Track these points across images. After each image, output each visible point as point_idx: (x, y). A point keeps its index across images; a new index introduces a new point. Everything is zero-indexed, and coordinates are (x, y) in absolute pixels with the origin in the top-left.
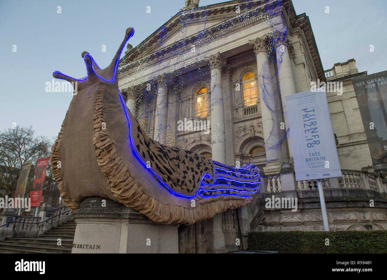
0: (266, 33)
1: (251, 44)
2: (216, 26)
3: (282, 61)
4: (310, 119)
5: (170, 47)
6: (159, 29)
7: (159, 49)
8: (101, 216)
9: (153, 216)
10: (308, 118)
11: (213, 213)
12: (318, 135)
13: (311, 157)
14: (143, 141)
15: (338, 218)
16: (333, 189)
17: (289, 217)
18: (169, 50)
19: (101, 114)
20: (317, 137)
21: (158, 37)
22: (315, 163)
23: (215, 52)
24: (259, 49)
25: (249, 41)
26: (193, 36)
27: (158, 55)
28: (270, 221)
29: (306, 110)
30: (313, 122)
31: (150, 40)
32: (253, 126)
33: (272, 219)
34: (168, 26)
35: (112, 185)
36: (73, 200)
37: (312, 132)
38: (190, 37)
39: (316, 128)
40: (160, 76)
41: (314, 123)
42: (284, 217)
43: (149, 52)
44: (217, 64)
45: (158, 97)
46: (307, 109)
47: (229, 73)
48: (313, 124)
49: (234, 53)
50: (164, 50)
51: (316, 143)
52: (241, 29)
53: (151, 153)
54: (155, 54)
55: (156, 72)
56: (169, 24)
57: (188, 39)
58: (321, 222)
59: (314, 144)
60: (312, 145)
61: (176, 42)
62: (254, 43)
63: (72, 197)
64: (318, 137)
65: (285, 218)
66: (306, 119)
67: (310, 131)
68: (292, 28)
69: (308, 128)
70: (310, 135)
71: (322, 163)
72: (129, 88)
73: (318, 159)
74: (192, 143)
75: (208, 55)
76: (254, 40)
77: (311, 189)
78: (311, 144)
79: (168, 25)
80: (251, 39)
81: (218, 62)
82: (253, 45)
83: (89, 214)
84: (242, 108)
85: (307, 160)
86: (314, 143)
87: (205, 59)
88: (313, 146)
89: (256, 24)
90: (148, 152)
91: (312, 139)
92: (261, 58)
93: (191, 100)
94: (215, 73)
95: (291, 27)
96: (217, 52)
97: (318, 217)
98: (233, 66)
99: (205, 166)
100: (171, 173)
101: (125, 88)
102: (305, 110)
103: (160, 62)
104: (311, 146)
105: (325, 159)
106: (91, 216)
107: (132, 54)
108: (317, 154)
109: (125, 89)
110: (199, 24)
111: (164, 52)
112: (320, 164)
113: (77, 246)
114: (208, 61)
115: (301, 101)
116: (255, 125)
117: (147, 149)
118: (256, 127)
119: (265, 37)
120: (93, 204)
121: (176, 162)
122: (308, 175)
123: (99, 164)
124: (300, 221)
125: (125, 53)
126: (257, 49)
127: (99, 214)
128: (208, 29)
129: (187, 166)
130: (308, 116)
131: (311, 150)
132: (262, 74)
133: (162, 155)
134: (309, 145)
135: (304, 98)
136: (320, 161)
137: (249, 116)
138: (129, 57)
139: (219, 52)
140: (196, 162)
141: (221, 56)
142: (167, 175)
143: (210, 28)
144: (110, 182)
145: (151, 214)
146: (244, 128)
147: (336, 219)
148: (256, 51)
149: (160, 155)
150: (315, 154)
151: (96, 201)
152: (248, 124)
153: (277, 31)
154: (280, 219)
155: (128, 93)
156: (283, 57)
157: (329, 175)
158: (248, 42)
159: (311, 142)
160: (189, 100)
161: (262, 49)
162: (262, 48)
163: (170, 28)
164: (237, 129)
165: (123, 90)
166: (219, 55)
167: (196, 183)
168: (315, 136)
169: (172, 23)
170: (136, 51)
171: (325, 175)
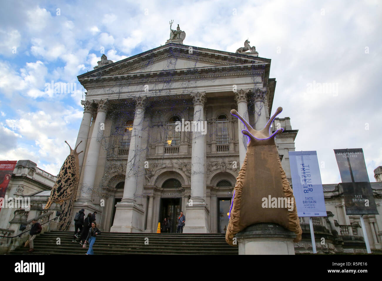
0: (250, 88)
1: (235, 93)
2: (207, 68)
3: (260, 114)
4: (306, 172)
5: (156, 73)
6: (146, 52)
13: (307, 200)
16: (307, 224)
21: (143, 60)
22: (309, 205)
23: (201, 91)
24: (242, 99)
26: (182, 70)
27: (143, 76)
32: (225, 163)
34: (155, 52)
38: (179, 70)
39: (310, 179)
40: (140, 98)
41: (309, 176)
44: (202, 102)
50: (150, 74)
51: (310, 190)
54: (138, 74)
55: (138, 92)
56: (157, 51)
57: (177, 71)
58: (311, 249)
59: (309, 191)
60: (308, 191)
61: (164, 71)
62: (237, 92)
64: (312, 186)
67: (306, 181)
69: (304, 178)
70: (306, 184)
71: (314, 205)
72: (101, 100)
73: (311, 202)
74: (162, 168)
75: (195, 91)
76: (239, 90)
78: (307, 191)
81: (202, 100)
82: (237, 94)
84: (215, 145)
85: (303, 202)
86: (309, 190)
87: (192, 95)
88: (308, 192)
89: (241, 77)
91: (307, 187)
92: (242, 107)
94: (199, 109)
96: (203, 91)
97: (298, 245)
101: (96, 99)
103: (142, 84)
104: (307, 192)
105: (316, 203)
107: (111, 67)
108: (311, 198)
110: (189, 61)
111: (149, 76)
112: (313, 206)
114: (194, 97)
116: (226, 162)
118: (227, 164)
119: (248, 91)
122: (304, 213)
126: (240, 99)
128: (198, 69)
130: (305, 169)
131: (307, 195)
134: (305, 191)
136: (313, 204)
137: (220, 153)
139: (205, 91)
141: (207, 95)
143: (200, 68)
146: (216, 163)
150: (309, 198)
152: (220, 160)
153: (258, 88)
155: (100, 105)
156: (261, 111)
157: (319, 214)
158: (232, 90)
159: (306, 189)
160: (162, 126)
161: (244, 100)
162: (244, 99)
163: (156, 54)
164: (209, 162)
165: (93, 100)
166: (205, 94)
168: (309, 185)
169: (160, 51)
170: (116, 65)
171: (315, 214)
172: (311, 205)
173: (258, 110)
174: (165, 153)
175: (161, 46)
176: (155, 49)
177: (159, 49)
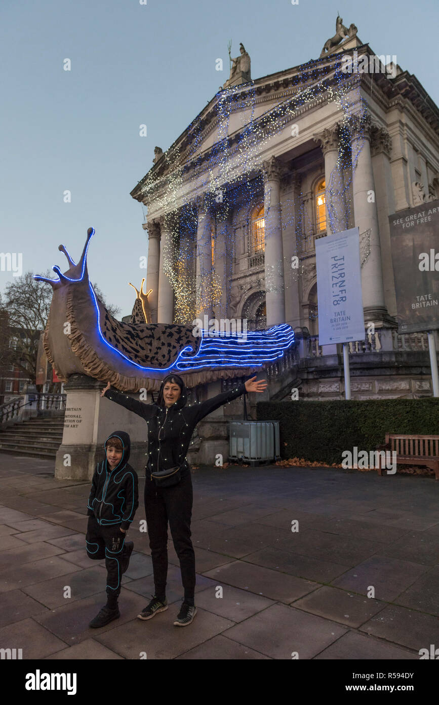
0: (337, 121)
1: (316, 141)
2: (268, 114)
4: (339, 270)
5: (208, 152)
6: (193, 124)
7: (193, 157)
8: (80, 387)
10: (337, 269)
11: (194, 383)
12: (345, 290)
13: (336, 317)
14: (110, 328)
15: (384, 387)
17: (327, 387)
18: (207, 157)
20: (344, 292)
21: (193, 137)
22: (339, 324)
23: (268, 156)
24: (328, 147)
25: (314, 135)
26: (237, 133)
27: (194, 165)
28: (307, 390)
29: (336, 259)
30: (341, 274)
31: (182, 141)
33: (310, 389)
34: (203, 117)
36: (65, 376)
37: (340, 287)
38: (234, 135)
39: (344, 281)
40: (199, 198)
41: (343, 275)
42: (322, 386)
43: (181, 162)
44: (273, 175)
45: (198, 228)
46: (337, 256)
47: (294, 183)
48: (341, 276)
49: (297, 154)
51: (342, 299)
52: (303, 115)
53: (117, 337)
54: (189, 164)
55: (193, 191)
56: (206, 114)
57: (231, 138)
60: (339, 302)
61: (216, 144)
62: (320, 138)
63: (63, 374)
65: (323, 387)
66: (335, 269)
67: (338, 285)
68: (387, 99)
69: (335, 281)
70: (337, 290)
71: (347, 323)
72: (161, 217)
73: (343, 319)
74: (248, 290)
75: (259, 161)
76: (321, 133)
77: (364, 352)
79: (205, 116)
80: (315, 132)
81: (273, 172)
82: (320, 140)
83: (72, 386)
84: (313, 236)
85: (331, 320)
87: (256, 169)
88: (339, 304)
90: (115, 336)
91: (338, 295)
92: (332, 161)
93: (246, 227)
94: (270, 188)
95: (385, 97)
96: (271, 156)
98: (300, 170)
99: (188, 339)
100: (138, 352)
101: (156, 217)
102: (334, 257)
103: (199, 174)
105: (350, 319)
106: (73, 388)
108: (343, 313)
109: (156, 218)
111: (201, 161)
112: (345, 326)
113: (68, 409)
114: (260, 171)
115: (332, 246)
117: (114, 334)
119: (336, 127)
120: (75, 379)
121: (147, 340)
122: (331, 339)
123: (73, 351)
124: (338, 391)
125: (153, 162)
126: (325, 148)
127: (79, 386)
128: (257, 121)
129: (163, 342)
130: (337, 266)
131: (338, 309)
132: (330, 188)
133: (129, 336)
134: (336, 303)
135: (335, 242)
136: (345, 322)
138: (157, 170)
139: (274, 156)
140: (176, 336)
141: (278, 161)
142: (134, 353)
143: (260, 119)
144: (83, 364)
145: (117, 385)
147: (381, 389)
148: (324, 151)
149: (127, 338)
150: (340, 313)
151: (77, 377)
154: (318, 389)
155: (161, 224)
157: (352, 338)
158: (313, 137)
159: (337, 298)
160: (244, 227)
161: (332, 147)
162: (332, 145)
163: (207, 120)
165: (154, 220)
166: (274, 161)
167: (172, 357)
168: (342, 291)
169: (209, 112)
171: (348, 338)
172: (342, 324)
173: (353, 158)
174: (251, 266)
175: (209, 103)
176: (202, 113)
177: (207, 110)
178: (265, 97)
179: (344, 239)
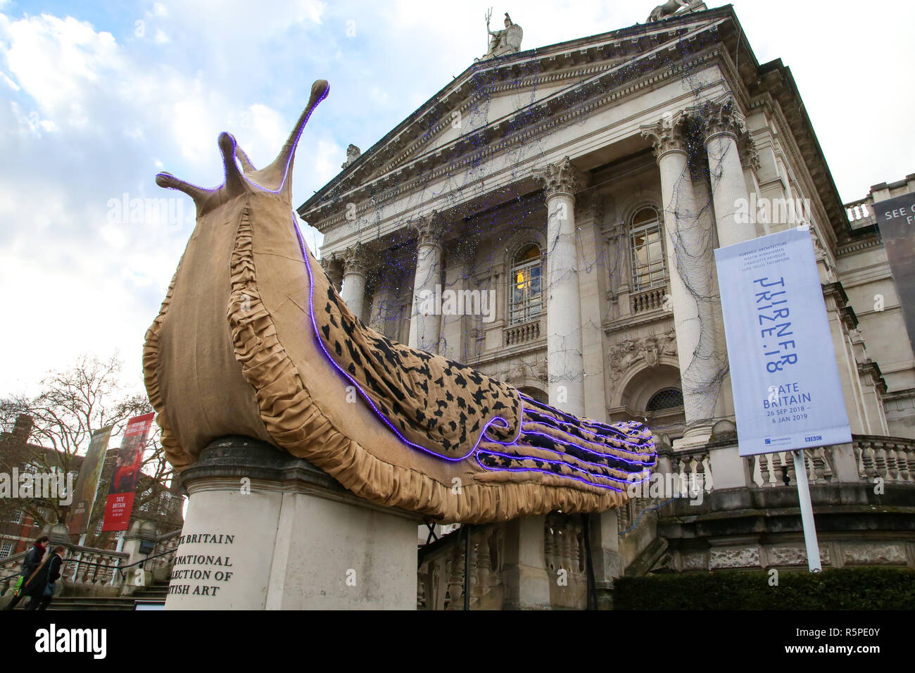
0: (683, 108)
1: (645, 136)
2: (561, 94)
3: (721, 173)
4: (773, 304)
5: (449, 148)
6: (424, 107)
7: (423, 156)
9: (352, 481)
10: (769, 301)
11: (511, 509)
12: (793, 342)
13: (777, 397)
14: (338, 319)
15: (856, 556)
16: (843, 483)
17: (731, 556)
18: (447, 155)
19: (249, 256)
20: (790, 345)
21: (422, 126)
22: (785, 411)
23: (557, 158)
24: (667, 146)
25: (642, 127)
26: (504, 120)
27: (420, 167)
28: (682, 565)
29: (765, 283)
30: (780, 311)
31: (402, 132)
32: (656, 341)
33: (687, 560)
34: (443, 99)
35: (262, 404)
37: (779, 335)
39: (789, 324)
40: (423, 219)
41: (784, 313)
42: (718, 554)
43: (398, 163)
44: (564, 187)
45: (418, 270)
46: (766, 279)
47: (594, 208)
48: (780, 314)
49: (606, 159)
50: (435, 154)
51: (788, 360)
52: (621, 101)
53: (355, 346)
54: (411, 165)
55: (415, 208)
56: (447, 95)
57: (492, 128)
59: (783, 364)
60: (780, 366)
61: (463, 136)
62: (652, 133)
64: (794, 347)
65: (720, 556)
66: (764, 303)
67: (775, 332)
68: (749, 98)
69: (768, 324)
70: (773, 342)
71: (803, 409)
72: (349, 250)
73: (793, 400)
75: (542, 164)
76: (654, 125)
77: (787, 485)
78: (776, 365)
79: (446, 97)
80: (647, 123)
81: (564, 182)
82: (651, 137)
83: (214, 468)
84: (628, 295)
85: (766, 404)
86: (783, 360)
87: (535, 175)
88: (781, 369)
89: (658, 88)
90: (349, 344)
91: (778, 352)
92: (672, 169)
93: (501, 277)
94: (560, 210)
95: (747, 93)
96: (562, 157)
97: (803, 554)
98: (605, 190)
99: (497, 400)
100: (401, 397)
101: (338, 250)
102: (761, 280)
103: (425, 185)
104: (777, 368)
105: (809, 400)
106: (218, 472)
107: (358, 168)
108: (791, 387)
109: (340, 252)
110: (518, 93)
111: (434, 161)
112: (800, 413)
113: (185, 540)
114: (542, 180)
115: (752, 260)
116: (659, 337)
117: (348, 337)
118: (663, 341)
119: (679, 117)
120: (225, 450)
121: (420, 378)
123: (238, 357)
124: (757, 563)
125: (342, 167)
126: (661, 148)
127: (235, 468)
128: (540, 103)
129: (448, 391)
130: (768, 296)
131: (778, 379)
132: (673, 207)
133: (382, 353)
134: (772, 367)
135: (758, 253)
136: (799, 405)
137: (644, 315)
138: (351, 175)
139: (568, 158)
140: (472, 388)
141: (575, 166)
142: (392, 399)
143: (545, 101)
144: (260, 399)
145: (347, 475)
146: (632, 344)
147: (850, 560)
148: (659, 153)
149: (377, 355)
150: (786, 389)
151: (230, 444)
152: (642, 335)
153: (708, 102)
154: (707, 560)
155: (346, 261)
156: (724, 164)
157: (820, 438)
158: (639, 131)
159: (776, 358)
160: (497, 277)
161: (673, 147)
162: (672, 144)
163: (448, 103)
164: (615, 347)
165: (334, 254)
166: (568, 164)
167: (468, 434)
168: (785, 343)
169: (454, 92)
170: (368, 160)
171: (810, 439)
172: (793, 410)
173: (713, 164)
174: (508, 343)
175: (456, 79)
176: (441, 93)
177: (451, 89)
178: (552, 75)
179: (780, 247)
